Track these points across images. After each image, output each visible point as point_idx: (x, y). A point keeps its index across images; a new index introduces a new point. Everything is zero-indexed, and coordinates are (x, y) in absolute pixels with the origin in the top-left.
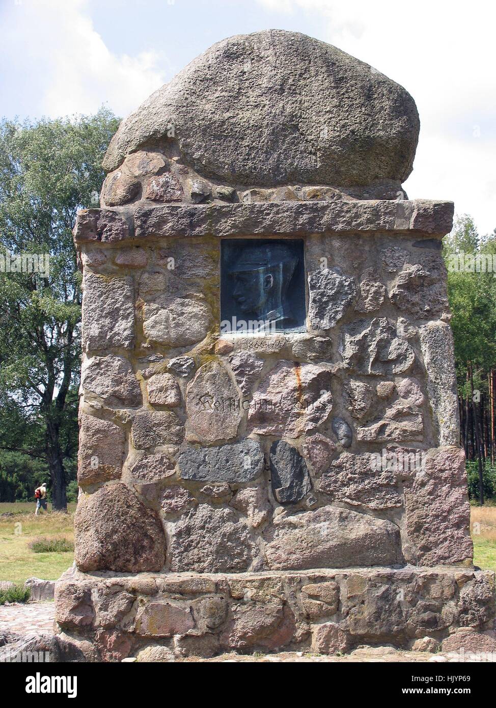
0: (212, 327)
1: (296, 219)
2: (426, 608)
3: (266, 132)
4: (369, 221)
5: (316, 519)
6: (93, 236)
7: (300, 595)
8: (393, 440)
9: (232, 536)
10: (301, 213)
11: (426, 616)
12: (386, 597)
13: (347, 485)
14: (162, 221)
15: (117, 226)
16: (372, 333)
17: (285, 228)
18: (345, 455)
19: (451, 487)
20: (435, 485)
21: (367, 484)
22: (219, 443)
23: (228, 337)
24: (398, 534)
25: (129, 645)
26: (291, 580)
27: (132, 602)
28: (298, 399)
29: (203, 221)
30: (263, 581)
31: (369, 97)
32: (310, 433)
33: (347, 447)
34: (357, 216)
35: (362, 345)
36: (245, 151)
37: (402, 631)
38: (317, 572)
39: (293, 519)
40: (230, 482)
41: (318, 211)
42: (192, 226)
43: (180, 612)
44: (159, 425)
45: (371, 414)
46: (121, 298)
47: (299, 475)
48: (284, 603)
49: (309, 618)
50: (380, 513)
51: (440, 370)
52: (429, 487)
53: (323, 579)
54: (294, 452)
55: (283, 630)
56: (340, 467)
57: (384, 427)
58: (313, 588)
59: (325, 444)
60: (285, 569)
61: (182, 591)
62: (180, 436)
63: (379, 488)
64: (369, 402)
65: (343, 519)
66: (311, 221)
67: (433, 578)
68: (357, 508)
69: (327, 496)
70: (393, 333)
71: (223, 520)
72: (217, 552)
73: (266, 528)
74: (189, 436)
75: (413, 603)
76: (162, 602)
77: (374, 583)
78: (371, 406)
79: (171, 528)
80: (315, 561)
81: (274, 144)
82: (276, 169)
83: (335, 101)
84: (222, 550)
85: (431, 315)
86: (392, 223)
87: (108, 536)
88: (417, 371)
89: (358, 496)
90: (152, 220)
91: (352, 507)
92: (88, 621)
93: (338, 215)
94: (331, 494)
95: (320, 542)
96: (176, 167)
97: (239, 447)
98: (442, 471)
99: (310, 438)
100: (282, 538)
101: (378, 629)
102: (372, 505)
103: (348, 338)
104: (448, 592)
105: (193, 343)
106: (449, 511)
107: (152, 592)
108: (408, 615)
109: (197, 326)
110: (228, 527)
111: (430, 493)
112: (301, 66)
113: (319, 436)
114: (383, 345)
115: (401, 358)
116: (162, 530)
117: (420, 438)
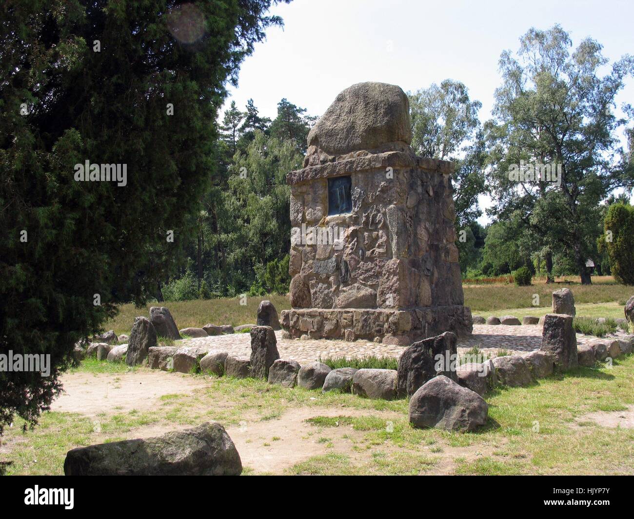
0: (324, 215)
1: (345, 168)
2: (378, 325)
3: (345, 130)
4: (368, 165)
5: (351, 289)
6: (290, 182)
7: (342, 318)
8: (376, 257)
9: (327, 295)
10: (347, 165)
11: (377, 328)
12: (365, 320)
13: (361, 275)
14: (308, 174)
15: (295, 178)
16: (371, 212)
17: (342, 172)
18: (362, 263)
19: (394, 276)
20: (389, 275)
21: (366, 275)
22: (324, 259)
23: (329, 218)
24: (376, 295)
25: (298, 334)
26: (339, 312)
27: (298, 318)
28: (347, 241)
29: (319, 172)
30: (332, 312)
31: (376, 109)
32: (350, 254)
33: (362, 260)
34: (364, 163)
35: (367, 217)
36: (338, 140)
37: (370, 334)
38: (348, 310)
39: (345, 289)
40: (327, 274)
41: (352, 163)
42: (316, 175)
43: (309, 322)
44: (308, 253)
45: (371, 245)
46: (299, 205)
47: (347, 271)
48: (337, 321)
49: (345, 327)
50: (371, 286)
51: (392, 226)
52: (386, 276)
53: (348, 312)
54: (345, 262)
55: (338, 331)
56: (359, 268)
57: (374, 250)
58: (345, 315)
59: (355, 259)
60: (341, 308)
61: (311, 315)
62: (314, 256)
63: (371, 276)
64: (370, 241)
65: (358, 289)
66: (350, 168)
67: (380, 313)
68: (364, 285)
69: (355, 280)
70: (379, 211)
71: (325, 289)
72: (323, 301)
73: (337, 292)
74: (317, 257)
75: (374, 323)
76: (305, 319)
77: (363, 314)
78: (371, 242)
79: (312, 291)
80: (348, 305)
81: (347, 135)
82: (348, 145)
83: (364, 114)
84: (324, 301)
85: (390, 203)
86: (375, 165)
87: (295, 294)
88: (385, 227)
89: (364, 279)
90: (305, 174)
91: (362, 284)
92: (288, 325)
93: (358, 164)
94: (356, 279)
95: (350, 298)
96: (319, 150)
97: (330, 261)
98: (391, 269)
99: (350, 256)
100: (342, 296)
101: (363, 333)
102: (368, 283)
103: (364, 215)
104: (385, 319)
105: (319, 221)
106: (392, 286)
107: (303, 315)
108: (373, 328)
109: (320, 214)
110: (326, 292)
111: (387, 278)
112: (356, 100)
113: (353, 256)
114: (375, 216)
115: (380, 221)
116: (309, 292)
117: (385, 255)
